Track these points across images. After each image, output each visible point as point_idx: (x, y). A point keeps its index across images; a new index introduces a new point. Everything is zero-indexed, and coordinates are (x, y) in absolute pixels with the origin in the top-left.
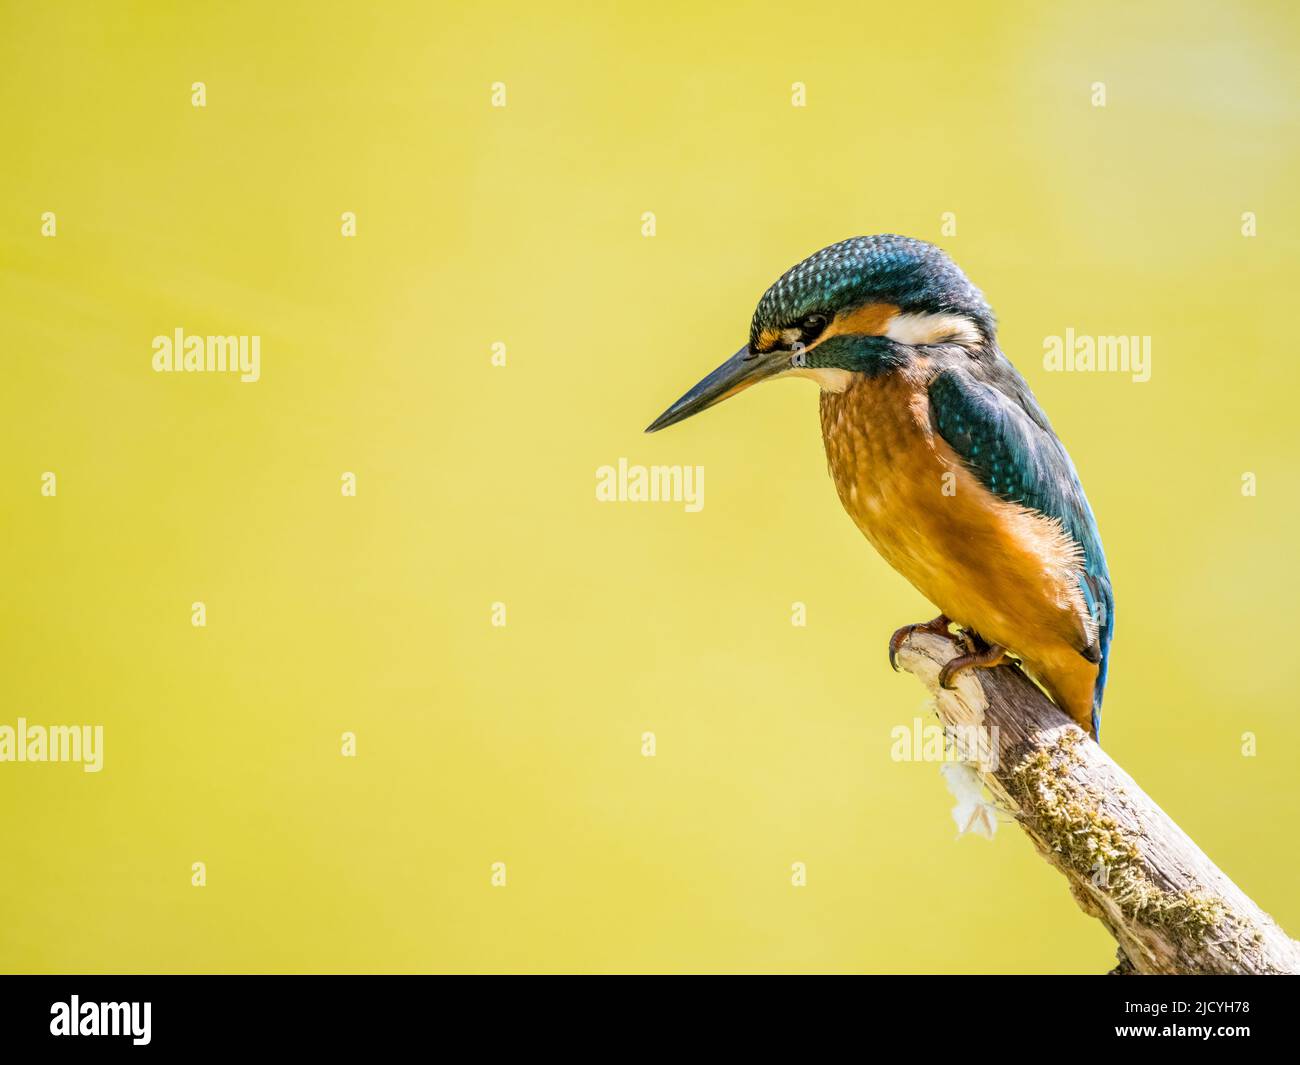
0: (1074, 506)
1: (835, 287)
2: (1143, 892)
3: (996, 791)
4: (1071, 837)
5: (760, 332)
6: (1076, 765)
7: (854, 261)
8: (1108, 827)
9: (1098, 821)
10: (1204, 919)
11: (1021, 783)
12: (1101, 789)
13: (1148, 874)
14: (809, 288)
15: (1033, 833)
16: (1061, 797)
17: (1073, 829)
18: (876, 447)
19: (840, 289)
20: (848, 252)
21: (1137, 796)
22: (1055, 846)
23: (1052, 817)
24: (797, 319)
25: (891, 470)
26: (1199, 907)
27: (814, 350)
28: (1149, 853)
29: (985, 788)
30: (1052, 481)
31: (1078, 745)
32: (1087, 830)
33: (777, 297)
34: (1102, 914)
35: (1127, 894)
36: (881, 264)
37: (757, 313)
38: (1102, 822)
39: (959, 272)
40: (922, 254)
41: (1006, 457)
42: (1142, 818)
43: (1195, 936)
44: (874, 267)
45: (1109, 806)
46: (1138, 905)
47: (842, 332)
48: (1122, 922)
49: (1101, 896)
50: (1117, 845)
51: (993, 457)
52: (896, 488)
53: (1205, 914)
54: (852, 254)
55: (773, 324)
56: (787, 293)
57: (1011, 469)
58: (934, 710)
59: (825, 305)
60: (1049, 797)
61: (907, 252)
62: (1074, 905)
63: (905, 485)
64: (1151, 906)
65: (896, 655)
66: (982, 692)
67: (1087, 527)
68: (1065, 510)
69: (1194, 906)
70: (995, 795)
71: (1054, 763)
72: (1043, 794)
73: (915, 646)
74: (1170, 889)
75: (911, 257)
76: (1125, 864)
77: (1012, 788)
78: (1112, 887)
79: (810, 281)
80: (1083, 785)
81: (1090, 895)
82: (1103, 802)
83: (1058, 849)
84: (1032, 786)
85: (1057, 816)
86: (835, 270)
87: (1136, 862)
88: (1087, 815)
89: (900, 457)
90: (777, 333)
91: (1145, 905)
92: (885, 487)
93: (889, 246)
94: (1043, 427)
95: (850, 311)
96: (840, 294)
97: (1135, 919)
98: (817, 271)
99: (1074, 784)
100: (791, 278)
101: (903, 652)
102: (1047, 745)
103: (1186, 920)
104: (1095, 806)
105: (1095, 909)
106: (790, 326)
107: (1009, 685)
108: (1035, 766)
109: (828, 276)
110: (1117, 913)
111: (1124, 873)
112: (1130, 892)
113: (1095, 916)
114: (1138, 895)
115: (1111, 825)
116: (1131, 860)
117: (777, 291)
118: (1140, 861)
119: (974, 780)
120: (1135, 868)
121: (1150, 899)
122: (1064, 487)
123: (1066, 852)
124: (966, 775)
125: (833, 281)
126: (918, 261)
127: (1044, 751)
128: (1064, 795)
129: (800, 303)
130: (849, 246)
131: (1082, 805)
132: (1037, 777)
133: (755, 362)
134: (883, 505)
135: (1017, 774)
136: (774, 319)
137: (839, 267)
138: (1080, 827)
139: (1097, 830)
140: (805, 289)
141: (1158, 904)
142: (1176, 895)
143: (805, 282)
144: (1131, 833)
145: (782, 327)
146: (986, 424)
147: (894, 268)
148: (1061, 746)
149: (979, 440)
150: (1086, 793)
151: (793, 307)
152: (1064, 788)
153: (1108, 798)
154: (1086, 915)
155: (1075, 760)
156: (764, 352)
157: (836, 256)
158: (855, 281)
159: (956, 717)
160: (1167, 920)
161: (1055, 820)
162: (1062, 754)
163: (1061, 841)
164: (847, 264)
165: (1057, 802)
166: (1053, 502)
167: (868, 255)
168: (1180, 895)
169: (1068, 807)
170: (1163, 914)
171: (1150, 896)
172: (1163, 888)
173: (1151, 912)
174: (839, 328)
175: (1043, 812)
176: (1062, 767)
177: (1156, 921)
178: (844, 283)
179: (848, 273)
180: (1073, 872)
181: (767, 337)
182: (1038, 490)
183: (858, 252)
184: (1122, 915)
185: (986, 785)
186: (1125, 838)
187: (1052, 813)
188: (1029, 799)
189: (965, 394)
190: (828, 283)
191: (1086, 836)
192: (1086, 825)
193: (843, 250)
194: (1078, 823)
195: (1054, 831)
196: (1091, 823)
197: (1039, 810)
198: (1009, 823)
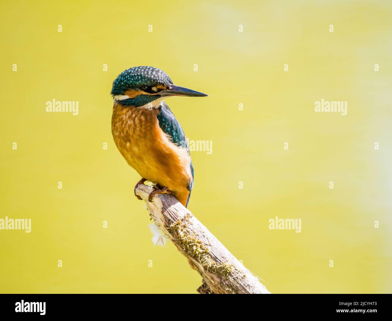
2: (210, 262)
3: (166, 233)
4: (188, 246)
6: (190, 224)
8: (199, 243)
9: (196, 241)
10: (228, 270)
11: (173, 230)
12: (197, 231)
13: (212, 257)
15: (177, 245)
16: (185, 234)
17: (189, 244)
21: (208, 233)
22: (183, 249)
23: (182, 240)
26: (227, 267)
28: (212, 251)
29: (162, 231)
31: (190, 218)
32: (193, 244)
34: (198, 269)
35: (205, 263)
38: (198, 241)
42: (210, 240)
43: (226, 276)
45: (200, 236)
46: (208, 266)
48: (203, 272)
49: (197, 264)
50: (202, 248)
53: (229, 269)
58: (147, 208)
60: (182, 234)
62: (189, 266)
64: (212, 267)
66: (161, 202)
69: (226, 267)
70: (165, 233)
71: (183, 224)
72: (180, 233)
73: (141, 188)
74: (218, 261)
76: (204, 254)
77: (170, 231)
78: (201, 261)
80: (192, 230)
81: (194, 263)
82: (198, 235)
83: (184, 249)
84: (176, 231)
85: (184, 240)
87: (208, 253)
88: (193, 239)
91: (211, 266)
97: (207, 271)
99: (189, 230)
102: (181, 218)
103: (223, 271)
104: (195, 237)
105: (195, 268)
107: (169, 200)
108: (177, 225)
110: (202, 269)
111: (204, 257)
112: (206, 262)
113: (195, 270)
114: (209, 263)
115: (200, 242)
116: (206, 253)
118: (209, 253)
119: (159, 229)
120: (207, 255)
121: (212, 265)
123: (187, 251)
124: (156, 227)
127: (180, 220)
128: (186, 233)
131: (191, 237)
132: (178, 228)
135: (172, 227)
138: (191, 243)
139: (196, 244)
141: (214, 266)
142: (220, 263)
144: (206, 245)
148: (185, 218)
149: (169, 126)
150: (193, 233)
152: (186, 231)
153: (199, 234)
154: (192, 269)
159: (154, 210)
160: (217, 271)
161: (183, 241)
162: (185, 221)
163: (186, 247)
165: (184, 235)
168: (221, 263)
169: (187, 237)
170: (216, 269)
171: (212, 264)
172: (216, 261)
173: (212, 268)
175: (180, 238)
176: (186, 225)
177: (214, 271)
180: (189, 256)
184: (204, 270)
185: (162, 230)
186: (204, 246)
187: (182, 239)
188: (175, 234)
191: (193, 246)
192: (193, 242)
194: (190, 242)
195: (183, 244)
196: (194, 242)
197: (178, 238)
198: (169, 242)
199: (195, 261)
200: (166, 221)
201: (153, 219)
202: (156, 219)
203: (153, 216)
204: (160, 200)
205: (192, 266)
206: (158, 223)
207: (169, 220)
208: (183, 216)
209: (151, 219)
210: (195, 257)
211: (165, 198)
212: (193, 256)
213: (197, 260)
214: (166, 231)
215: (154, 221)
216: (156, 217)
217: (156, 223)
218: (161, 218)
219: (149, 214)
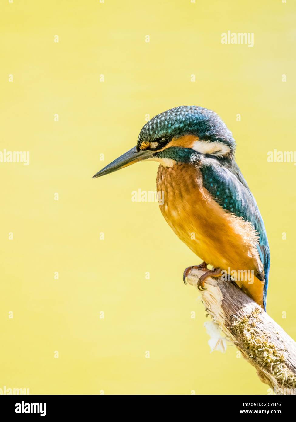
0: (256, 217)
1: (173, 127)
2: (286, 374)
3: (227, 334)
4: (257, 352)
5: (141, 142)
6: (259, 322)
7: (181, 117)
8: (272, 347)
9: (268, 345)
11: (237, 330)
12: (269, 332)
13: (288, 366)
14: (162, 126)
15: (242, 350)
16: (253, 335)
17: (257, 348)
18: (177, 192)
19: (175, 128)
20: (179, 113)
21: (283, 335)
22: (250, 355)
23: (249, 344)
24: (157, 139)
25: (182, 201)
27: (163, 151)
28: (288, 358)
29: (222, 332)
30: (248, 207)
31: (260, 314)
32: (263, 349)
33: (149, 129)
34: (270, 383)
35: (279, 374)
36: (192, 119)
37: (140, 134)
38: (270, 346)
39: (224, 125)
40: (209, 116)
41: (230, 197)
42: (285, 344)
44: (189, 120)
45: (272, 339)
46: (284, 379)
47: (175, 145)
48: (277, 386)
49: (269, 376)
50: (275, 355)
51: (225, 196)
52: (184, 209)
54: (180, 114)
55: (147, 140)
56: (153, 128)
57: (232, 201)
58: (202, 300)
59: (168, 134)
60: (248, 335)
61: (203, 114)
63: (188, 207)
64: (289, 380)
65: (186, 278)
66: (221, 293)
67: (261, 226)
68: (252, 219)
70: (226, 335)
71: (250, 322)
72: (245, 334)
73: (193, 274)
75: (205, 117)
76: (279, 363)
77: (233, 332)
78: (273, 372)
79: (162, 124)
80: (262, 330)
81: (265, 375)
82: (270, 337)
83: (252, 356)
84: (241, 331)
85: (251, 343)
86: (173, 120)
87: (283, 362)
88: (263, 343)
89: (186, 196)
90: (148, 144)
91: (287, 379)
92: (180, 207)
93: (196, 111)
94: (244, 185)
95: (178, 137)
96: (175, 130)
97: (282, 384)
98: (165, 120)
99: (258, 330)
100: (155, 122)
101: (189, 277)
102: (247, 314)
104: (267, 339)
105: (267, 381)
106: (154, 141)
107: (232, 290)
108: (242, 323)
109: (170, 122)
110: (275, 382)
111: (278, 366)
112: (281, 374)
113: (267, 383)
114: (284, 375)
116: (281, 361)
117: (149, 126)
118: (285, 361)
119: (218, 329)
120: (282, 364)
121: (288, 377)
122: (252, 209)
123: (255, 358)
124: (214, 327)
125: (172, 125)
126: (207, 119)
127: (246, 317)
128: (254, 334)
129: (159, 132)
130: (179, 110)
131: (261, 339)
132: (243, 327)
133: (139, 153)
134: (179, 215)
135: (235, 326)
136: (148, 138)
137: (175, 119)
138: (261, 347)
139: (267, 349)
140: (160, 127)
141: (292, 378)
143: (160, 124)
144: (281, 350)
145: (150, 141)
146: (223, 183)
147: (198, 121)
148: (253, 315)
149: (219, 190)
150: (263, 334)
151: (155, 134)
152: (254, 332)
153: (272, 335)
154: (263, 383)
155: (258, 320)
156: (143, 150)
157: (174, 114)
158: (182, 125)
159: (211, 303)
160: (295, 385)
161: (250, 345)
162: (253, 318)
163: (253, 353)
164: (178, 118)
165: (251, 337)
166: (248, 216)
167: (187, 115)
169: (256, 339)
170: (294, 383)
172: (294, 372)
173: (289, 382)
174: (174, 143)
175: (246, 341)
176: (253, 323)
178: (177, 126)
179: (179, 122)
180: (258, 365)
181: (144, 145)
182: (242, 210)
183: (183, 113)
184: (277, 383)
186: (279, 352)
187: (249, 342)
188: (240, 336)
189: (215, 171)
190: (170, 125)
191: (263, 351)
192: (263, 347)
193: (177, 112)
194: (259, 346)
195: (250, 349)
196: (265, 346)
197: (244, 341)
198: (232, 346)
199: (265, 372)
200: (227, 318)
201: (209, 316)
202: (213, 315)
203: (210, 311)
204: (219, 289)
205: (262, 379)
206: (216, 321)
207: (231, 317)
208: (251, 311)
209: (207, 315)
210: (267, 366)
211: (226, 287)
212: (264, 365)
213: (269, 371)
214: (227, 332)
215: (212, 318)
216: (214, 313)
217: (214, 320)
218: (221, 313)
219: (205, 309)
